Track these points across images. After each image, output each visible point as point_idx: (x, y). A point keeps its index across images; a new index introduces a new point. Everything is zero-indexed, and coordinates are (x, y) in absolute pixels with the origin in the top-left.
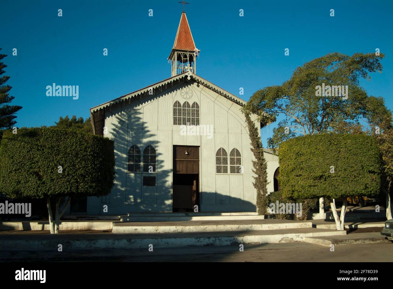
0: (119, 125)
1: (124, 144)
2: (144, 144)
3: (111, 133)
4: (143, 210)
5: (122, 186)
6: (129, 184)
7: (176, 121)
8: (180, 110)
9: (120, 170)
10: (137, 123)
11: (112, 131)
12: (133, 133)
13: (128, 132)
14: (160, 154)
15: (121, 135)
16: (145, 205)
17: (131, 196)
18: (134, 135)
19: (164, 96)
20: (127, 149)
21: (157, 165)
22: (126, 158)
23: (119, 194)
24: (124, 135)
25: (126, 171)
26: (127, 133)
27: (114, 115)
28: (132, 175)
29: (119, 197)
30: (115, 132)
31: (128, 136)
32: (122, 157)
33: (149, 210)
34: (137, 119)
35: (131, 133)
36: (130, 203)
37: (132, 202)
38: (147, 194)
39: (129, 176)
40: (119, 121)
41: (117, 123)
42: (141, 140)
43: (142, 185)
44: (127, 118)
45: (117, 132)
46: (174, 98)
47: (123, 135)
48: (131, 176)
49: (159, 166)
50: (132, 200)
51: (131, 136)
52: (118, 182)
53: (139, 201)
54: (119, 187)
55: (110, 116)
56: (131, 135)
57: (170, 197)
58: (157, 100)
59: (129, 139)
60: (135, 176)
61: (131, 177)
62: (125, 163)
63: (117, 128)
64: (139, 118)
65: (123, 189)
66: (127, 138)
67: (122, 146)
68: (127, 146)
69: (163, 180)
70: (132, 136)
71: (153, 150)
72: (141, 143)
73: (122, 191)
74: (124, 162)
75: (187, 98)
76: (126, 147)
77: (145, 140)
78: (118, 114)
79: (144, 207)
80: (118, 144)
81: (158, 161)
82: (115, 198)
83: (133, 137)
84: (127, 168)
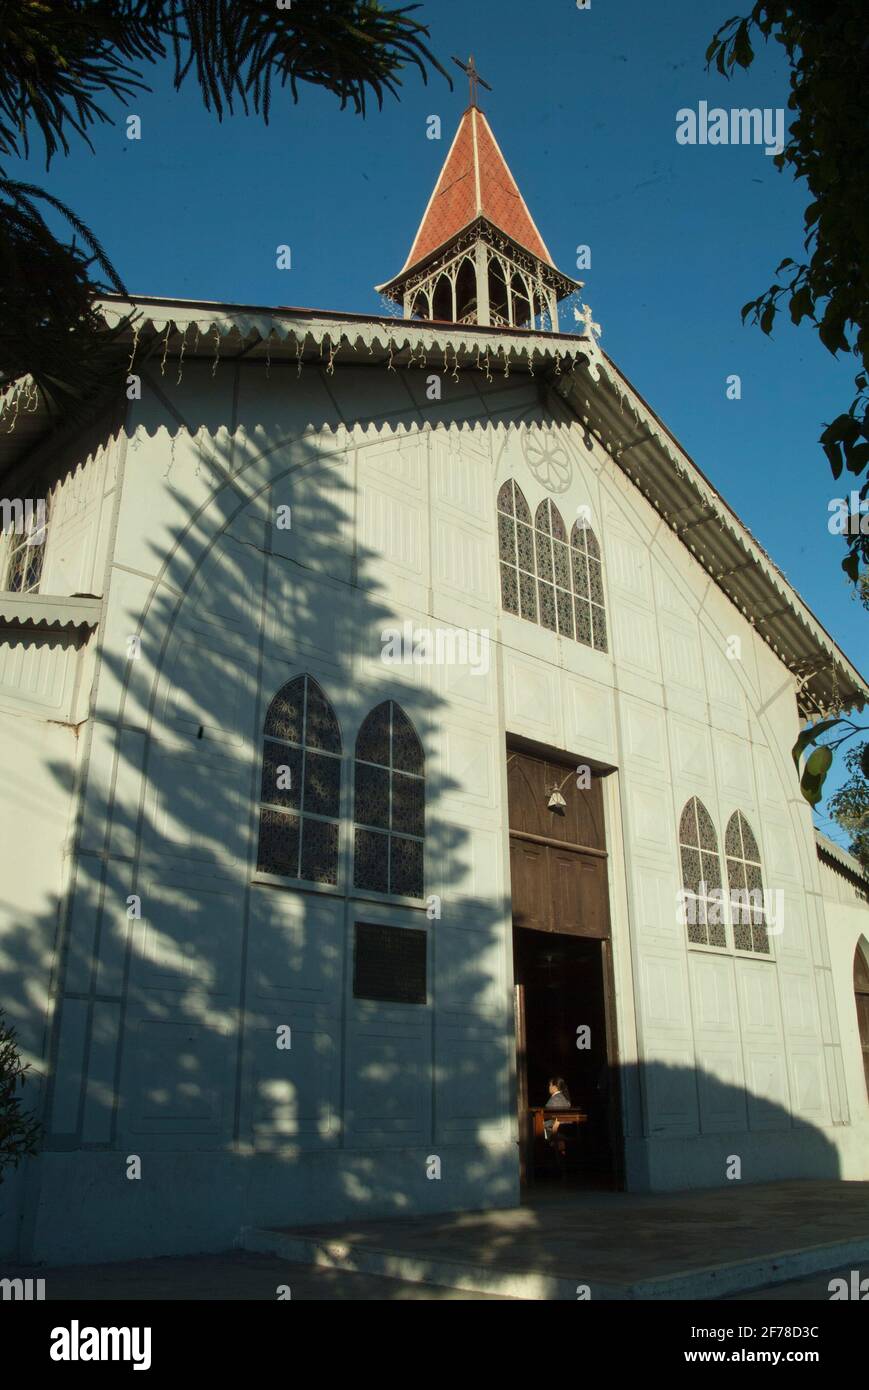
0: (214, 515)
1: (239, 659)
2: (361, 688)
3: (159, 552)
4: (353, 1203)
5: (219, 999)
6: (263, 981)
7: (511, 592)
8: (525, 533)
9: (208, 858)
10: (323, 539)
11: (168, 543)
12: (301, 595)
13: (267, 586)
14: (450, 784)
15: (222, 588)
16: (367, 1165)
17: (281, 1090)
18: (304, 613)
19: (454, 426)
20: (258, 700)
21: (437, 856)
22: (252, 768)
23: (189, 1062)
24: (244, 596)
25: (248, 872)
26: (260, 587)
27: (183, 431)
28: (291, 907)
29: (191, 1089)
30: (182, 556)
31: (269, 608)
32: (223, 759)
33: (391, 1204)
34: (324, 515)
35: (287, 590)
36: (266, 1145)
37: (282, 1138)
38: (376, 1072)
39: (270, 911)
40: (215, 484)
41: (201, 496)
42: (346, 659)
43: (350, 992)
44: (262, 483)
45: (200, 556)
46: (499, 459)
47: (238, 589)
48: (283, 915)
49: (443, 867)
50: (287, 1124)
51: (287, 617)
52: (184, 952)
53: (329, 1126)
54: (196, 1004)
55: (163, 430)
56: (285, 606)
57: (504, 1096)
58: (423, 436)
59: (274, 630)
60: (309, 920)
61: (280, 929)
62: (243, 810)
63: (203, 529)
64: (339, 515)
65: (225, 1024)
66: (258, 616)
67: (231, 670)
68: (259, 673)
69: (469, 967)
70: (294, 613)
71: (413, 750)
72: (343, 679)
73: (212, 1034)
74: (234, 797)
75: (549, 485)
76: (252, 685)
77: (369, 670)
78: (213, 432)
79: (365, 1180)
80: (204, 652)
81: (438, 827)
82: (160, 1096)
83: (299, 628)
84: (255, 852)
